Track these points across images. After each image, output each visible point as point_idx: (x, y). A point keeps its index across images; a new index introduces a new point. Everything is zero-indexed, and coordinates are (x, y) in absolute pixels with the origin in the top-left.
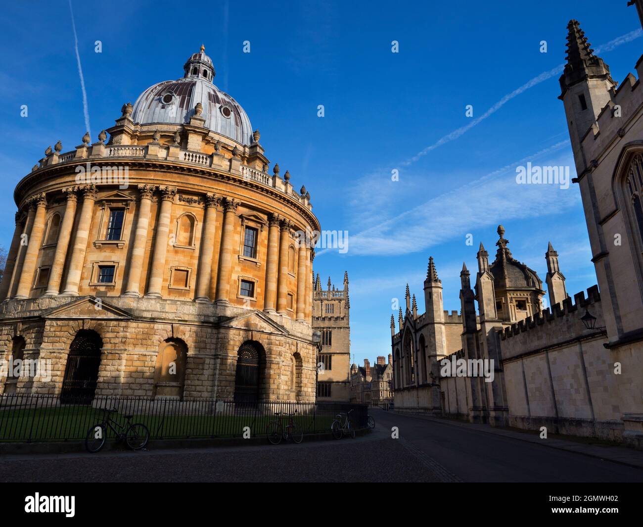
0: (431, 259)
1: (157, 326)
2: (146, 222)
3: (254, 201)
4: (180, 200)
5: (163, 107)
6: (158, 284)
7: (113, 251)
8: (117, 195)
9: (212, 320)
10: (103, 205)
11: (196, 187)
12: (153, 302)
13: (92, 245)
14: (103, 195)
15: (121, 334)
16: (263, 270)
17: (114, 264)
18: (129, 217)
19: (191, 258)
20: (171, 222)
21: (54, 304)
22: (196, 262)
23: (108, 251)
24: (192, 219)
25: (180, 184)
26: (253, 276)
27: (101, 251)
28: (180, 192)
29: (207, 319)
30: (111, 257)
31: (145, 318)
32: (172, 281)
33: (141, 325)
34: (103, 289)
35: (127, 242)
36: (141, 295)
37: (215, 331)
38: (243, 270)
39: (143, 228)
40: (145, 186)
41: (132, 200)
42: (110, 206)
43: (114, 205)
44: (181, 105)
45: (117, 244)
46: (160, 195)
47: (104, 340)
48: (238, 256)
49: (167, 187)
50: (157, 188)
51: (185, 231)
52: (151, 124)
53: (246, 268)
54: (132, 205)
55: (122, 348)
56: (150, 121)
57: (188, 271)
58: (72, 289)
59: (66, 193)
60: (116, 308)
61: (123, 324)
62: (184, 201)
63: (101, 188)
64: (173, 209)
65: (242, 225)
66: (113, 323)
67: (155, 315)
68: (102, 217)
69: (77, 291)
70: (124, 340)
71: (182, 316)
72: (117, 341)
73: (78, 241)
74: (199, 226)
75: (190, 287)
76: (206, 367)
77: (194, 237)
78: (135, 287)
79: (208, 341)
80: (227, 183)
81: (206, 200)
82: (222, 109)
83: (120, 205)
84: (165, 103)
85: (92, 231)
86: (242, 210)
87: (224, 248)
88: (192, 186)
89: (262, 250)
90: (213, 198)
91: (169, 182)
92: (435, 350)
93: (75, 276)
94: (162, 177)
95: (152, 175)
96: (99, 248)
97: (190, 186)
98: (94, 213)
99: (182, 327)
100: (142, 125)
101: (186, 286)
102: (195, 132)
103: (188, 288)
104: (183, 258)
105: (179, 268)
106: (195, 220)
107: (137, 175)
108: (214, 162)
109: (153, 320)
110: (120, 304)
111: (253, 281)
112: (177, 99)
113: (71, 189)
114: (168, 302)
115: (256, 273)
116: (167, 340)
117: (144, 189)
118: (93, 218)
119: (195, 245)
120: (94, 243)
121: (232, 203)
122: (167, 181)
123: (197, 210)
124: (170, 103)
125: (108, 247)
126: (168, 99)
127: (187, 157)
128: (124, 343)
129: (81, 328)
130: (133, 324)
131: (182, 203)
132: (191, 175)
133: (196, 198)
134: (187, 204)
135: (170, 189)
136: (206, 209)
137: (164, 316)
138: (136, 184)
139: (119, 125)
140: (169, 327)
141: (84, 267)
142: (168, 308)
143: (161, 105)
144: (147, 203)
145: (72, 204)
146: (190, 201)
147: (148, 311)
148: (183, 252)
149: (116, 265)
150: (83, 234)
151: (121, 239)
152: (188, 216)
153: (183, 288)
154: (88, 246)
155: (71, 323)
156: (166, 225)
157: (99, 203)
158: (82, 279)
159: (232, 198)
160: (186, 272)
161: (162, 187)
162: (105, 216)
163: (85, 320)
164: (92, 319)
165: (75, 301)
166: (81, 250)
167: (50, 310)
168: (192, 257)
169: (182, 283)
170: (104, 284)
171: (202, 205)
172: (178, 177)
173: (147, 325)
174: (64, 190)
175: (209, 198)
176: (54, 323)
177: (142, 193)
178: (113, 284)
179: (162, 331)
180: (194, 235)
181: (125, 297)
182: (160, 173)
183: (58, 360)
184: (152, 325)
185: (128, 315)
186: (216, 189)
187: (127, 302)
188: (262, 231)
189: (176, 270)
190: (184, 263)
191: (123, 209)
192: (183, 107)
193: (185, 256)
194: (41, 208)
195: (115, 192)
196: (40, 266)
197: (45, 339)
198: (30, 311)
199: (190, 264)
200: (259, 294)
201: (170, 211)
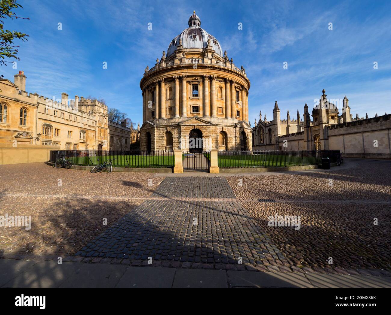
0: (276, 102)
1: (218, 127)
2: (207, 90)
3: (239, 81)
4: (217, 80)
5: (193, 41)
6: (215, 112)
7: (197, 101)
8: (195, 79)
9: (233, 125)
10: (190, 83)
11: (223, 75)
12: (215, 119)
13: (189, 99)
14: (190, 79)
15: (208, 130)
16: (241, 107)
18: (200, 88)
20: (215, 89)
21: (180, 120)
22: (224, 104)
23: (195, 101)
24: (221, 88)
25: (217, 74)
26: (239, 109)
28: (218, 78)
29: (232, 125)
30: (196, 103)
31: (215, 124)
32: (218, 111)
33: (213, 127)
34: (196, 115)
35: (202, 97)
36: (210, 117)
37: (235, 128)
38: (237, 107)
39: (207, 92)
41: (201, 81)
42: (192, 83)
43: (194, 83)
44: (200, 40)
45: (198, 98)
46: (211, 79)
47: (202, 132)
48: (236, 102)
50: (210, 76)
51: (220, 93)
52: (190, 48)
54: (201, 83)
55: (209, 135)
56: (189, 47)
57: (222, 108)
58: (185, 115)
59: (175, 78)
60: (206, 121)
61: (208, 127)
63: (188, 76)
64: (216, 84)
65: (236, 90)
66: (205, 126)
67: (217, 123)
69: (187, 116)
70: (209, 132)
71: (224, 124)
72: (207, 132)
73: (183, 97)
74: (224, 91)
76: (233, 140)
77: (223, 95)
78: (208, 113)
79: (233, 131)
80: (232, 74)
81: (225, 80)
82: (214, 41)
83: (196, 83)
85: (187, 94)
86: (236, 85)
89: (240, 99)
91: (214, 73)
92: (277, 133)
93: (185, 110)
95: (207, 71)
96: (192, 100)
97: (221, 75)
98: (187, 86)
99: (225, 127)
100: (186, 49)
101: (222, 113)
102: (210, 52)
103: (223, 114)
105: (220, 107)
107: (202, 70)
108: (226, 65)
109: (217, 125)
111: (239, 111)
112: (198, 37)
113: (176, 77)
114: (220, 119)
116: (221, 132)
117: (206, 76)
118: (187, 88)
119: (223, 98)
120: (190, 98)
121: (233, 82)
123: (222, 84)
124: (195, 39)
126: (195, 37)
128: (210, 133)
129: (194, 128)
130: (211, 127)
131: (218, 82)
132: (221, 71)
133: (222, 80)
134: (219, 82)
135: (215, 76)
136: (226, 84)
137: (219, 124)
138: (202, 74)
139: (179, 49)
140: (221, 127)
141: (187, 107)
142: (220, 121)
143: (192, 39)
144: (207, 82)
145: (177, 82)
146: (220, 81)
147: (214, 122)
148: (220, 101)
149: (199, 106)
150: (185, 94)
151: (199, 96)
152: (220, 87)
153: (222, 114)
154: (187, 99)
155: (190, 126)
156: (214, 91)
157: (188, 82)
158: (187, 111)
159: (234, 80)
161: (212, 76)
162: (190, 87)
163: (195, 126)
164: (197, 125)
165: (191, 119)
166: (185, 100)
167: (182, 122)
168: (223, 103)
170: (196, 113)
171: (224, 83)
172: (217, 71)
173: (215, 127)
174: (174, 77)
175: (227, 80)
176: (184, 127)
177: (204, 78)
178: (199, 113)
179: (219, 129)
181: (206, 117)
182: (210, 70)
184: (216, 127)
185: (209, 124)
186: (229, 76)
187: (208, 119)
188: (240, 92)
189: (219, 107)
190: (221, 105)
191: (198, 85)
192: (201, 41)
193: (221, 102)
194: (163, 85)
195: (194, 78)
196: (168, 106)
197: (182, 132)
198: (171, 123)
199: (223, 105)
200: (241, 115)
201: (215, 85)
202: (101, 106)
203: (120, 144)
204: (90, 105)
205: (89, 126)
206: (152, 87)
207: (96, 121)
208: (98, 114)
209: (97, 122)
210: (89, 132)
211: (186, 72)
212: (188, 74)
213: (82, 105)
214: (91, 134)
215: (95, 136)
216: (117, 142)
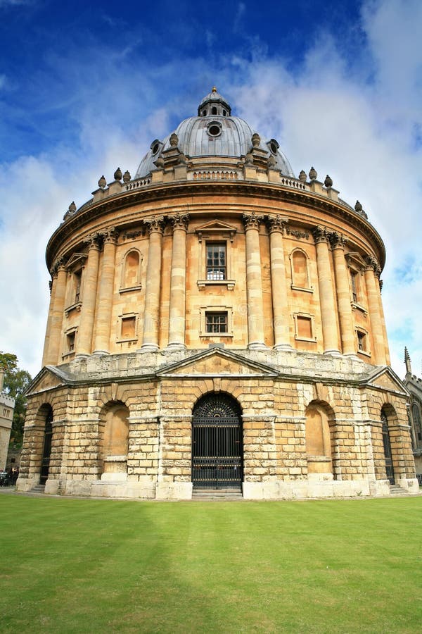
1: (300, 387)
2: (256, 258)
3: (356, 240)
4: (288, 233)
5: (211, 140)
6: (286, 333)
7: (221, 293)
8: (217, 226)
9: (351, 378)
10: (198, 238)
11: (306, 218)
12: (288, 356)
13: (194, 287)
14: (198, 226)
15: (266, 396)
16: (368, 320)
17: (226, 310)
18: (234, 253)
19: (311, 303)
20: (285, 258)
22: (318, 307)
23: (215, 293)
24: (303, 256)
25: (290, 214)
26: (364, 326)
27: (205, 293)
28: (293, 224)
30: (220, 301)
31: (287, 376)
32: (297, 331)
33: (284, 385)
34: (217, 341)
36: (270, 348)
38: (356, 319)
39: (255, 265)
40: (252, 214)
41: (235, 232)
42: (207, 239)
43: (212, 238)
45: (226, 285)
46: (268, 225)
47: (243, 405)
48: (351, 302)
49: (277, 217)
50: (266, 217)
53: (358, 317)
54: (237, 238)
55: (269, 414)
56: (199, 155)
57: (310, 319)
58: (178, 341)
59: (150, 224)
60: (255, 363)
62: (292, 234)
63: (194, 218)
64: (284, 244)
65: (348, 267)
67: (295, 372)
68: (200, 252)
69: (184, 344)
70: (270, 404)
71: (322, 373)
72: (260, 405)
73: (176, 281)
75: (316, 338)
76: (357, 436)
78: (260, 337)
79: (353, 403)
81: (314, 232)
82: (270, 145)
83: (221, 237)
84: (213, 136)
85: (189, 269)
86: (346, 250)
88: (302, 217)
89: (361, 294)
90: (325, 232)
91: (279, 211)
93: (178, 324)
94: (268, 204)
95: (256, 202)
96: (204, 290)
97: (299, 216)
98: (188, 248)
99: (325, 388)
100: (191, 158)
101: (312, 337)
103: (314, 340)
104: (302, 302)
105: (301, 315)
106: (307, 257)
107: (238, 201)
109: (295, 379)
111: (364, 332)
112: (224, 132)
113: (155, 220)
114: (305, 356)
115: (365, 323)
116: (313, 403)
117: (252, 218)
118: (187, 254)
119: (312, 287)
120: (196, 284)
121: (341, 239)
122: (275, 209)
123: (306, 245)
124: (218, 134)
125: (215, 289)
126: (215, 131)
128: (271, 408)
129: (210, 389)
130: (275, 384)
131: (290, 237)
132: (299, 204)
133: (303, 232)
134: (296, 239)
135: (280, 218)
136: (316, 245)
137: (303, 373)
138: (242, 212)
140: (312, 388)
141: (186, 313)
142: (307, 364)
143: (207, 137)
144: (256, 235)
145: (156, 237)
146: (298, 235)
148: (302, 295)
149: (229, 311)
150: (179, 273)
151: (229, 279)
152: (298, 253)
153: (309, 339)
154: (188, 288)
155: (195, 382)
156: (278, 262)
157: (194, 235)
158: (186, 328)
159: (341, 234)
160: (308, 322)
161: (272, 216)
163: (215, 380)
164: (222, 378)
166: (180, 292)
167: (168, 367)
169: (306, 333)
170: (217, 334)
171: (311, 240)
172: (286, 206)
173: (290, 385)
174: (146, 220)
175: (320, 232)
176: (172, 383)
177: (248, 222)
178: (229, 334)
179: (306, 393)
180: (309, 275)
182: (264, 200)
184: (294, 385)
185: (272, 372)
186: (326, 222)
188: (361, 275)
189: (298, 317)
190: (305, 309)
191: (224, 244)
193: (304, 301)
194: (109, 246)
195: (213, 222)
196: (120, 314)
198: (126, 370)
199: (313, 311)
200: (370, 348)
201: (281, 247)
206: (76, 257)
211: (188, 206)
212: (193, 210)
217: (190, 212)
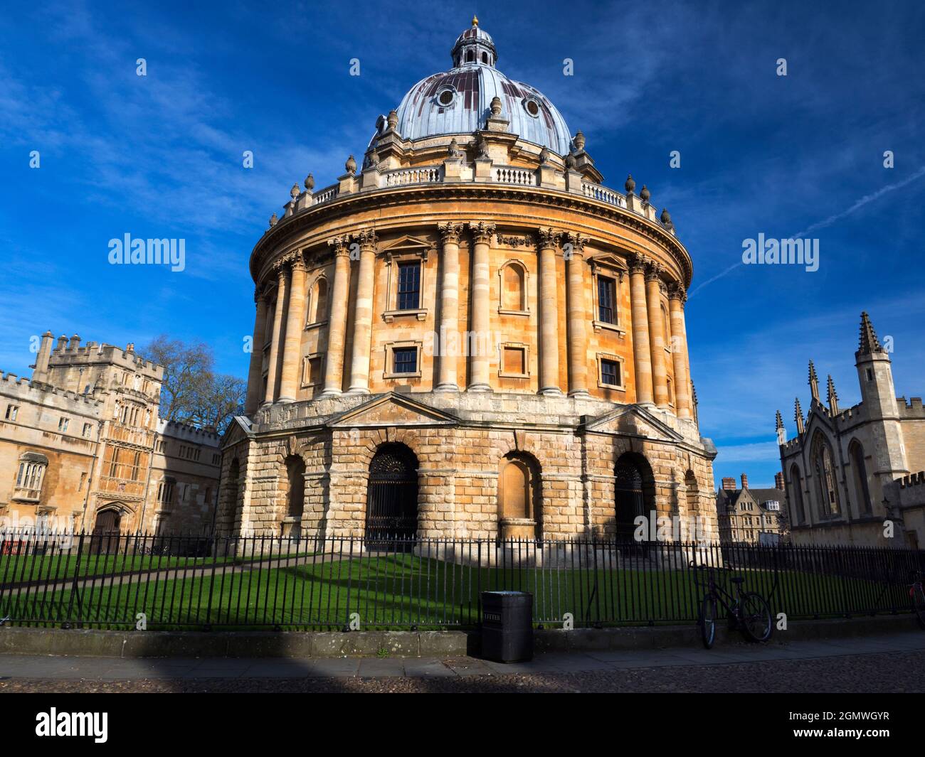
1: (492, 434)
2: (454, 278)
3: (607, 236)
4: (499, 241)
5: (441, 111)
7: (411, 325)
8: (407, 243)
9: (570, 422)
10: (388, 259)
11: (522, 220)
12: (482, 397)
13: (381, 319)
14: (387, 245)
15: (444, 448)
16: (629, 342)
17: (416, 345)
18: (428, 274)
19: (525, 329)
20: (491, 275)
21: (338, 408)
22: (534, 334)
23: (404, 326)
24: (519, 269)
25: (499, 218)
26: (617, 352)
27: (393, 326)
28: (501, 229)
29: (563, 421)
30: (409, 334)
31: (475, 422)
32: (503, 365)
33: (470, 433)
34: (403, 382)
35: (431, 311)
36: (462, 389)
37: (578, 439)
38: (602, 343)
39: (452, 287)
40: (448, 224)
41: (429, 248)
42: (399, 259)
43: (404, 258)
44: (467, 105)
45: (416, 314)
46: (470, 236)
47: (419, 458)
48: (593, 322)
49: (480, 224)
50: (466, 226)
51: (512, 288)
52: (427, 138)
53: (606, 341)
54: (432, 255)
55: (448, 468)
56: (424, 134)
57: (523, 350)
58: (360, 385)
59: (334, 247)
60: (433, 409)
61: (444, 432)
62: (505, 243)
63: (382, 235)
64: (492, 257)
65: (593, 274)
66: (429, 432)
67: (488, 417)
68: (389, 276)
69: (367, 387)
70: (449, 456)
71: (526, 418)
72: (439, 457)
73: (360, 313)
74: (531, 280)
75: (529, 373)
76: (571, 494)
77: (526, 297)
78: (452, 376)
79: (569, 454)
80: (566, 210)
81: (537, 239)
82: (526, 104)
83: (413, 257)
84: (444, 105)
85: (376, 299)
86: (590, 252)
87: (572, 310)
88: (516, 219)
89: (623, 310)
90: (549, 235)
91: (482, 215)
92: (889, 464)
93: (361, 365)
94: (471, 208)
95: (455, 208)
96: (390, 322)
97: (513, 219)
98: (377, 271)
99: (528, 435)
100: (414, 141)
101: (523, 372)
102: (498, 141)
103: (526, 375)
104: (514, 329)
105: (510, 345)
106: (525, 271)
107: (434, 209)
108: (543, 180)
109: (486, 425)
110: (434, 403)
111: (617, 360)
112: (459, 98)
113: (340, 240)
114: (504, 397)
115: (620, 347)
116: (510, 455)
117: (447, 229)
118: (376, 279)
119: (528, 309)
120: (383, 316)
121: (577, 240)
122: (479, 214)
123: (526, 255)
124: (450, 103)
125: (403, 320)
126: (447, 98)
127: (502, 176)
128: (450, 460)
129: (385, 440)
130: (459, 433)
131: (504, 246)
132: (513, 203)
133: (522, 237)
134: (510, 247)
135: (485, 225)
136: (539, 253)
137: (500, 418)
138: (435, 223)
139: (383, 143)
140: (510, 435)
141: (371, 351)
142: (504, 406)
143: (437, 108)
144: (453, 250)
145: (342, 262)
146: (513, 243)
147: (477, 411)
148: (514, 320)
149: (419, 346)
150: (365, 303)
151: (420, 307)
152: (513, 266)
153: (521, 375)
154: (374, 321)
155: (369, 433)
156: (483, 281)
157: (383, 256)
158: (371, 369)
159: (577, 233)
160: (521, 351)
161: (474, 224)
162: (391, 275)
163: (389, 429)
164: (398, 427)
165: (372, 401)
166: (366, 327)
167: (337, 417)
168: (527, 328)
169: (516, 367)
170: (403, 374)
171: (532, 248)
172: (495, 207)
173: (478, 433)
174: (330, 241)
175: (543, 235)
176: (345, 434)
177: (443, 235)
178: (417, 374)
179: (501, 442)
180: (526, 294)
181: (440, 393)
182: (467, 203)
183: (357, 488)
184: (485, 433)
185: (451, 420)
186: (551, 221)
187: (446, 400)
188: (621, 282)
189: (506, 348)
190: (516, 338)
191: (418, 263)
192: (470, 107)
193: (516, 327)
194: (299, 273)
195: (404, 238)
196: (307, 354)
197: (336, 458)
198: (305, 419)
199: (526, 338)
200: (627, 380)
201: (488, 260)
202: (133, 367)
203: (205, 508)
204: (94, 364)
205: (66, 438)
207: (102, 422)
208: (113, 393)
209: (107, 424)
210: (65, 461)
211: (374, 221)
212: (380, 226)
213: (69, 366)
214: (70, 471)
215: (88, 477)
216: (194, 503)
217: (377, 229)
